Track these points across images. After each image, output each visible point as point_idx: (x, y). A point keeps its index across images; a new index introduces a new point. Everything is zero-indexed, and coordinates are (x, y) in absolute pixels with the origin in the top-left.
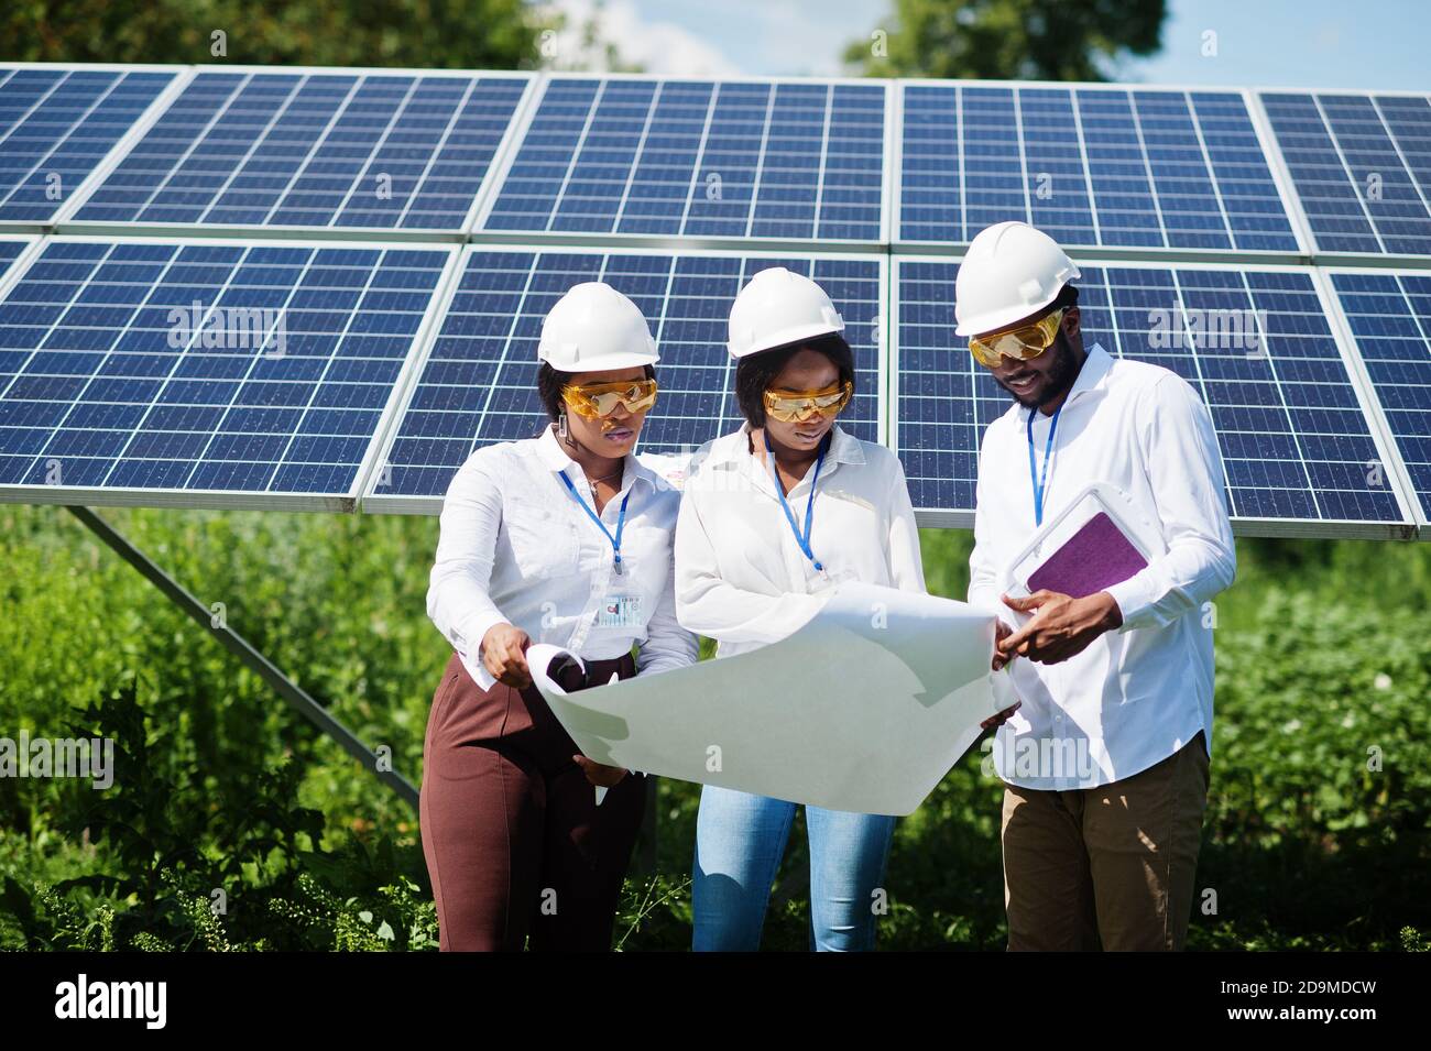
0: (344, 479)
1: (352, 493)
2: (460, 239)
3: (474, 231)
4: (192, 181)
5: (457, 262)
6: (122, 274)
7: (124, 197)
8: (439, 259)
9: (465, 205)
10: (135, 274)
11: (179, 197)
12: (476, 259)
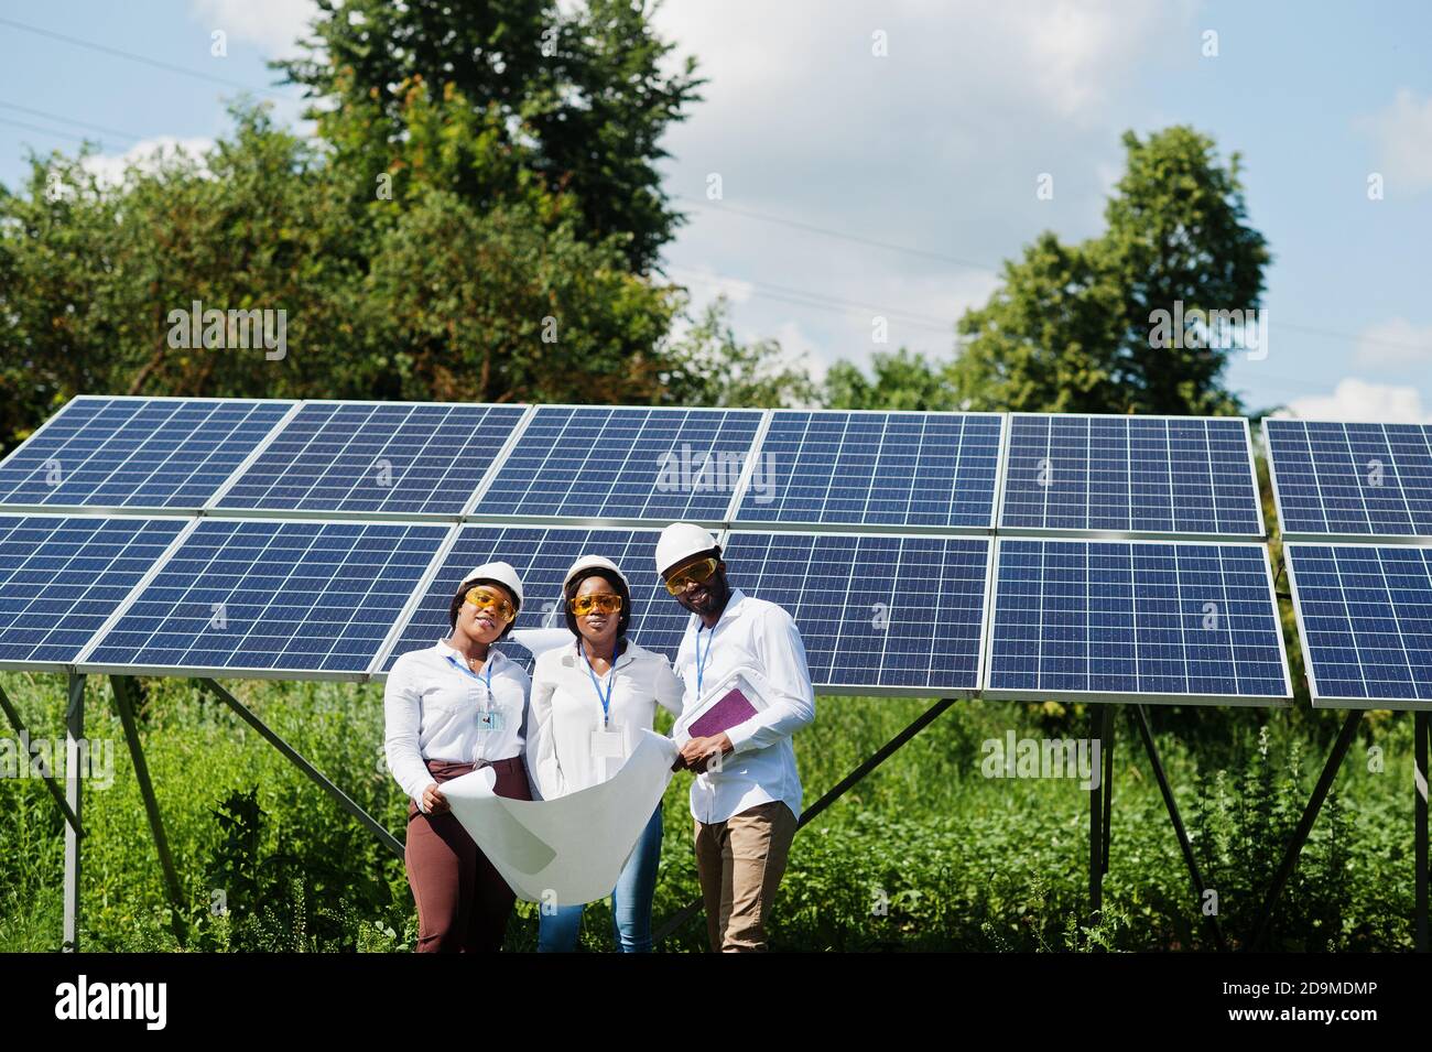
0: (364, 663)
1: (367, 671)
2: (459, 520)
3: (468, 514)
4: (294, 481)
5: (455, 532)
6: (245, 541)
7: (250, 492)
8: (443, 532)
9: (465, 497)
10: (252, 541)
11: (284, 492)
12: (466, 532)
